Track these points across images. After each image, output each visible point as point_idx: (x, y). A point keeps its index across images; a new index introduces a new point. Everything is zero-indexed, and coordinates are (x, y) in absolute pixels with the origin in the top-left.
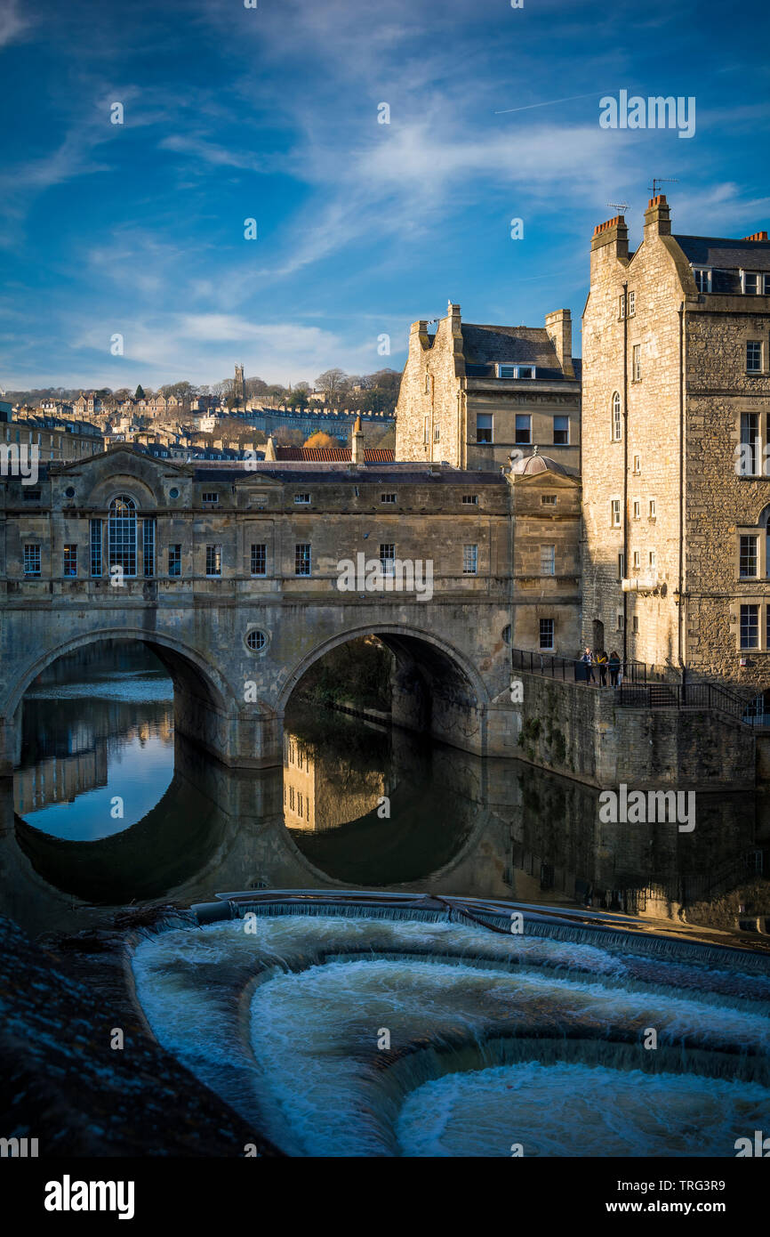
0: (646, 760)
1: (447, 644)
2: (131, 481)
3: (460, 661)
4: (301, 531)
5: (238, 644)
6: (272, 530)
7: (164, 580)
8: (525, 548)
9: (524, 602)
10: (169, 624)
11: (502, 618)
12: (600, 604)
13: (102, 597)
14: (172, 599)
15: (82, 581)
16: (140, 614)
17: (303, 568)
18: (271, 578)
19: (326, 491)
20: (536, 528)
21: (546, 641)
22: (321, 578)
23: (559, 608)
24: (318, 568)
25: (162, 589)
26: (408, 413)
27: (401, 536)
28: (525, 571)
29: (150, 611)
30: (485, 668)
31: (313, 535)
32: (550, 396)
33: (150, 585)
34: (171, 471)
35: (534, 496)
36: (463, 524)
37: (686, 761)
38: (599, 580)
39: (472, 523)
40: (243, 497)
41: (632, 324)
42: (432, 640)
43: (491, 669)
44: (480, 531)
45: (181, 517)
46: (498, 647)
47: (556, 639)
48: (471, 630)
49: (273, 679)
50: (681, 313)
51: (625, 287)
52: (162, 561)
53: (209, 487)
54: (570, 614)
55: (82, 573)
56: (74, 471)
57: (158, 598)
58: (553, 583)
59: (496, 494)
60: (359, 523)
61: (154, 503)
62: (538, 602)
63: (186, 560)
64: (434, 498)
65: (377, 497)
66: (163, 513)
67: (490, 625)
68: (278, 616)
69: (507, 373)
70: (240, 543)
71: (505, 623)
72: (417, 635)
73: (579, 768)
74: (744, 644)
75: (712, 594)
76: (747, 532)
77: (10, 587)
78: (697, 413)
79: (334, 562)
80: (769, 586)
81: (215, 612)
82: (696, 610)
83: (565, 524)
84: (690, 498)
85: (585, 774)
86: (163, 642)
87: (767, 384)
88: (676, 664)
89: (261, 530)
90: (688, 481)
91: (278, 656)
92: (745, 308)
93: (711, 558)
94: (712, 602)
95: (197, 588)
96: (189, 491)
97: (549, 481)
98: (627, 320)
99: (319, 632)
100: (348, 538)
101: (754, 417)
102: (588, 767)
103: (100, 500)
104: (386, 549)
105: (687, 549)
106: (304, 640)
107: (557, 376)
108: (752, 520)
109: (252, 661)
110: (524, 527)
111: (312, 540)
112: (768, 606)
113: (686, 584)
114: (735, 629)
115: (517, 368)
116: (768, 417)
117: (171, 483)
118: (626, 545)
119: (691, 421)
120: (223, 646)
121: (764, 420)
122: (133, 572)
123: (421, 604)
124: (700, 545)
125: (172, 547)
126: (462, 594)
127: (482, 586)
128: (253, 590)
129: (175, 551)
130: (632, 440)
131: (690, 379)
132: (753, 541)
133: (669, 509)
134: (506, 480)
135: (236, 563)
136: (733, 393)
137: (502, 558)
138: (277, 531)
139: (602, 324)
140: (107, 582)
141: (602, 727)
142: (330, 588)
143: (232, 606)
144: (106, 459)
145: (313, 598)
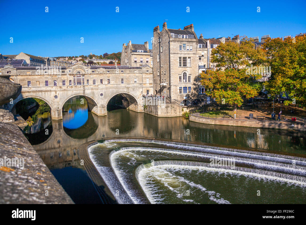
0: (166, 111)
2: (80, 69)
3: (134, 97)
4: (108, 77)
5: (99, 96)
6: (103, 77)
8: (144, 79)
9: (144, 87)
10: (87, 93)
11: (141, 90)
13: (76, 89)
14: (88, 88)
16: (82, 91)
17: (109, 83)
18: (104, 85)
19: (112, 70)
20: (146, 76)
21: (148, 93)
22: (112, 84)
23: (150, 88)
25: (86, 87)
26: (123, 58)
27: (125, 77)
28: (144, 83)
29: (84, 90)
30: (139, 98)
31: (110, 77)
32: (146, 55)
33: (84, 86)
35: (145, 71)
36: (134, 75)
37: (172, 112)
38: (156, 84)
40: (99, 72)
42: (130, 94)
44: (137, 76)
45: (89, 75)
46: (140, 95)
48: (136, 92)
49: (104, 101)
50: (169, 41)
51: (159, 37)
52: (86, 82)
53: (93, 70)
54: (151, 89)
55: (73, 85)
56: (70, 68)
58: (149, 84)
60: (118, 75)
61: (84, 73)
62: (146, 87)
63: (90, 82)
64: (130, 71)
65: (120, 71)
66: (86, 74)
67: (139, 91)
68: (105, 91)
70: (98, 79)
72: (128, 93)
73: (154, 113)
74: (180, 93)
75: (175, 86)
76: (180, 76)
77: (60, 87)
78: (172, 57)
79: (114, 82)
80: (184, 84)
81: (95, 90)
82: (173, 88)
83: (150, 75)
84: (171, 70)
85: (156, 114)
86: (86, 96)
87: (183, 52)
88: (169, 96)
89: (102, 77)
90: (171, 68)
91: (105, 97)
92: (179, 40)
93: (175, 80)
94: (175, 87)
95: (92, 87)
96: (90, 71)
97: (148, 68)
98: (160, 42)
99: (112, 93)
100: (116, 78)
101: (181, 57)
102: (156, 113)
103: (75, 72)
104: (122, 80)
105: (171, 79)
106: (110, 95)
107: (146, 52)
108: (181, 74)
109: (101, 98)
110: (144, 76)
111: (110, 78)
112: (184, 87)
113: (171, 84)
114: (179, 91)
115: (140, 51)
116: (183, 57)
117: (87, 69)
118: (160, 78)
119: (171, 58)
120: (96, 96)
121: (182, 58)
122: (81, 84)
123: (128, 88)
124: (173, 78)
125: (87, 80)
126: (134, 86)
127: (137, 85)
128: (101, 86)
129: (88, 80)
130: (161, 62)
131: (171, 52)
132: (181, 77)
133: (168, 72)
134: (141, 68)
135: (98, 82)
136: (178, 54)
137: (141, 80)
138: (105, 77)
139: (155, 43)
140: (77, 86)
141: (159, 107)
142: (113, 86)
143: (98, 89)
144: (76, 66)
145: (111, 88)
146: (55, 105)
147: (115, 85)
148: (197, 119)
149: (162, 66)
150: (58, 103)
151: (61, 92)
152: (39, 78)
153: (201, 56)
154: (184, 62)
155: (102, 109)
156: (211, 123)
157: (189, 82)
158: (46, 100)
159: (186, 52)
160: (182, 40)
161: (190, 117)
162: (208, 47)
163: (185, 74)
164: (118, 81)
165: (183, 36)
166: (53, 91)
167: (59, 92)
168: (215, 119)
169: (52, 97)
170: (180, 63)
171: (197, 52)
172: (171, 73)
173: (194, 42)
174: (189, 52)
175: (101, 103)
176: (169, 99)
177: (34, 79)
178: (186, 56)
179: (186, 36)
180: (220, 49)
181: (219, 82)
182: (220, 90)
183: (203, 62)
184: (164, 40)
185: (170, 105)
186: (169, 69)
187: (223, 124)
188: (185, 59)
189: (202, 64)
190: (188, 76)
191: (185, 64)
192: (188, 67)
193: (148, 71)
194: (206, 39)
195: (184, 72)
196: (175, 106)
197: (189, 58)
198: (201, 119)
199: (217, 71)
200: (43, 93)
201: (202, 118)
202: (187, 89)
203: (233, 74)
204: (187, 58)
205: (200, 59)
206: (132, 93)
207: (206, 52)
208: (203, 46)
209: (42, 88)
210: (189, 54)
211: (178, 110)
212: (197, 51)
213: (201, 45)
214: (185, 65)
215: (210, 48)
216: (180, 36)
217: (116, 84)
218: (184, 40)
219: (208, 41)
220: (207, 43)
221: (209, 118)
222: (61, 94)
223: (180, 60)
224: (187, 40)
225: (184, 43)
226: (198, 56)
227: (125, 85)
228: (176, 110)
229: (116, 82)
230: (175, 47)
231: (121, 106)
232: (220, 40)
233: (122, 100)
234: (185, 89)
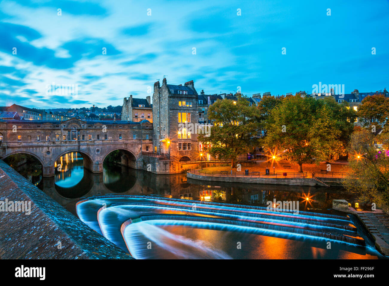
0: (164, 168)
1: (131, 151)
2: (75, 124)
3: (133, 154)
5: (95, 152)
6: (100, 132)
7: (82, 141)
8: (144, 135)
9: (144, 143)
10: (82, 148)
11: (140, 146)
12: (156, 144)
13: (70, 144)
14: (83, 144)
15: (67, 141)
16: (77, 147)
17: (106, 138)
18: (100, 140)
19: (110, 126)
20: (145, 131)
21: (147, 150)
22: (109, 140)
23: (149, 144)
24: (108, 138)
25: (81, 143)
26: (124, 113)
27: (123, 133)
28: (144, 138)
29: (79, 146)
30: (137, 155)
32: (147, 110)
33: (79, 142)
34: (83, 122)
35: (145, 126)
36: (133, 131)
37: (170, 169)
38: (156, 140)
39: (134, 131)
40: (96, 127)
41: (161, 99)
42: (128, 150)
43: (138, 155)
44: (136, 132)
45: (84, 130)
46: (139, 151)
47: (149, 149)
48: (135, 148)
49: (101, 157)
50: (168, 97)
51: (160, 92)
52: (81, 137)
53: (89, 125)
54: (151, 145)
56: (65, 122)
58: (148, 140)
59: (138, 126)
60: (115, 131)
61: (79, 128)
62: (146, 143)
63: (85, 137)
64: (128, 126)
65: (119, 126)
66: (81, 130)
67: (138, 147)
68: (102, 147)
69: (140, 106)
70: (95, 135)
71: (141, 147)
74: (179, 149)
75: (174, 142)
77: (54, 143)
78: (171, 113)
79: (111, 137)
80: (183, 140)
81: (91, 146)
83: (150, 131)
85: (154, 171)
86: (81, 152)
87: (182, 108)
89: (98, 132)
90: (170, 124)
91: (102, 153)
92: (178, 96)
95: (88, 142)
96: (86, 126)
97: (148, 124)
98: (160, 98)
99: (109, 149)
102: (155, 171)
103: (70, 127)
104: (120, 135)
105: (170, 135)
106: (107, 151)
107: (149, 107)
110: (143, 131)
112: (183, 144)
114: (178, 147)
115: (142, 106)
117: (83, 124)
118: (160, 134)
120: (92, 152)
122: (76, 140)
123: (126, 144)
124: (172, 134)
125: (83, 135)
126: (133, 142)
128: (97, 142)
129: (83, 136)
130: (161, 117)
131: (170, 108)
133: (167, 128)
134: (141, 124)
135: (94, 138)
137: (140, 136)
139: (156, 98)
140: (71, 141)
141: (157, 164)
142: (111, 142)
143: (94, 145)
144: (71, 120)
145: (108, 144)
146: (46, 161)
147: (113, 141)
148: (194, 175)
149: (161, 121)
150: (51, 159)
151: (54, 148)
152: (31, 132)
153: (202, 112)
155: (98, 166)
156: (208, 180)
157: (188, 138)
158: (37, 155)
159: (185, 109)
160: (182, 96)
161: (188, 173)
162: (209, 104)
165: (183, 92)
166: (45, 146)
167: (51, 147)
168: (212, 176)
169: (44, 153)
171: (197, 108)
172: (170, 129)
173: (194, 98)
174: (189, 108)
175: (96, 160)
176: (168, 156)
177: (25, 133)
178: (185, 112)
179: (186, 92)
183: (203, 119)
184: (164, 96)
185: (168, 162)
186: (168, 125)
187: (220, 181)
194: (206, 95)
196: (174, 163)
197: (189, 113)
200: (35, 148)
206: (130, 149)
207: (206, 108)
208: (204, 102)
209: (33, 143)
210: (188, 110)
211: (177, 167)
212: (196, 107)
213: (201, 101)
215: (211, 104)
216: (180, 92)
217: (113, 139)
219: (209, 98)
220: (207, 99)
222: (54, 150)
224: (186, 96)
225: (184, 99)
226: (197, 112)
227: (123, 141)
228: (175, 167)
229: (114, 138)
230: (174, 103)
231: (120, 163)
232: (221, 96)
233: (121, 157)
234: (185, 146)
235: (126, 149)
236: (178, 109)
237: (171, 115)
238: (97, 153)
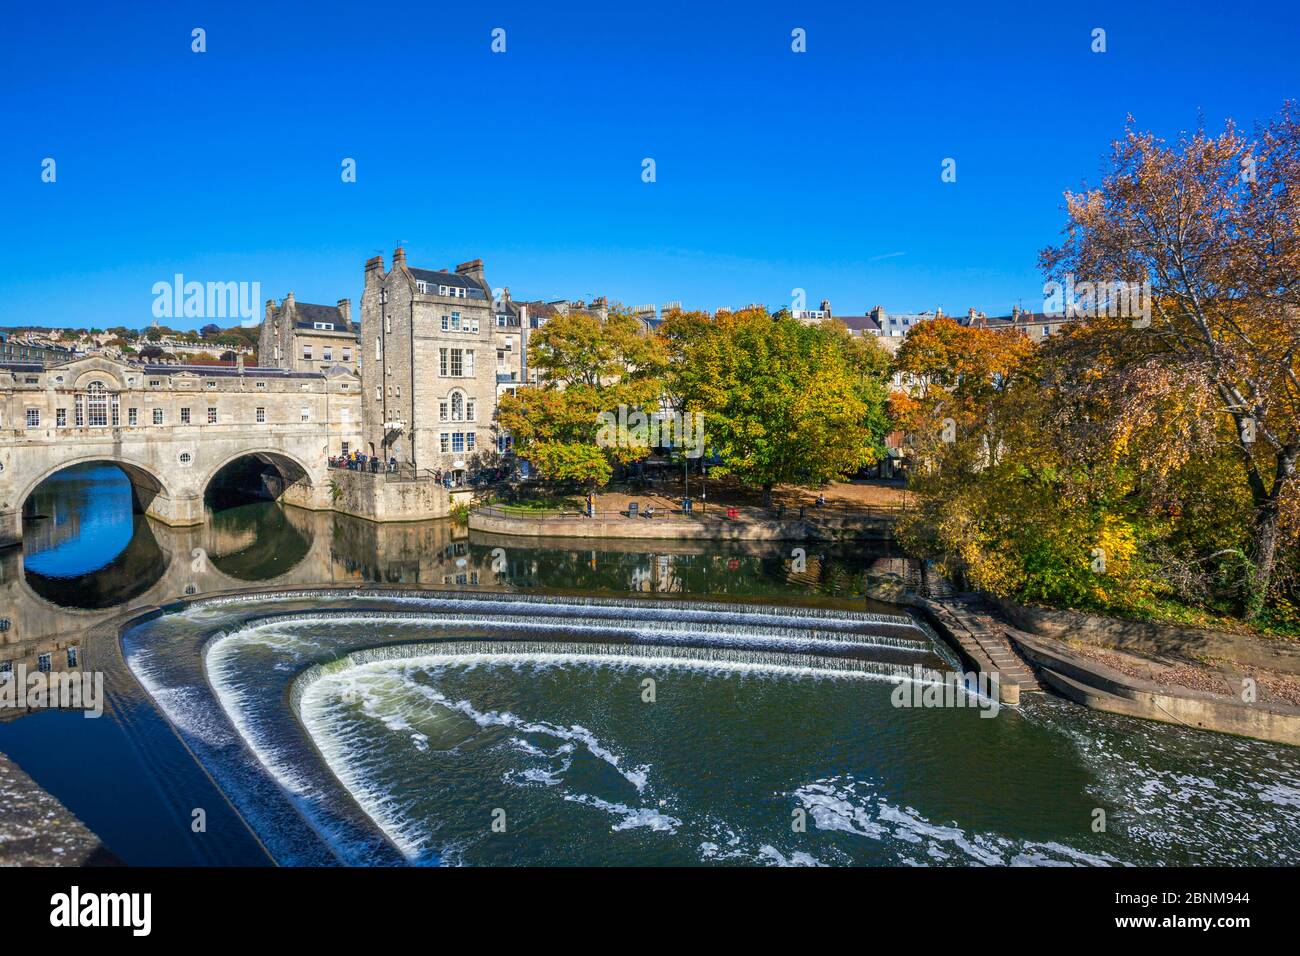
0: (400, 505)
1: (294, 456)
2: (102, 374)
3: (301, 464)
4: (210, 401)
5: (174, 460)
6: (191, 400)
7: (126, 428)
8: (334, 410)
9: (333, 434)
10: (130, 451)
11: (323, 442)
12: (373, 435)
13: (84, 438)
14: (133, 437)
15: (70, 429)
16: (111, 446)
17: (213, 419)
18: (193, 426)
19: (226, 381)
20: (338, 400)
22: (223, 425)
23: (352, 437)
24: (221, 420)
25: (125, 434)
26: (266, 344)
27: (269, 404)
28: (334, 421)
29: (118, 444)
30: (315, 467)
31: (217, 403)
32: (341, 338)
33: (117, 430)
35: (337, 384)
36: (302, 398)
37: (418, 505)
38: (371, 423)
39: (305, 397)
40: (176, 384)
41: (387, 306)
42: (286, 454)
43: (318, 468)
44: (310, 401)
45: (136, 394)
46: (321, 457)
48: (307, 449)
49: (196, 478)
50: (412, 302)
51: (383, 289)
52: (124, 416)
53: (155, 377)
54: (356, 440)
55: (70, 425)
56: (62, 367)
57: (122, 437)
58: (348, 425)
59: (317, 383)
60: (243, 397)
61: (118, 386)
62: (341, 434)
63: (140, 416)
64: (286, 384)
65: (253, 383)
66: (125, 391)
67: (316, 445)
68: (198, 445)
69: (320, 326)
70: (174, 407)
71: (324, 444)
72: (278, 452)
73: (365, 511)
74: (443, 450)
75: (428, 429)
76: (443, 401)
78: (419, 348)
79: (229, 416)
80: (453, 425)
81: (159, 444)
82: (420, 436)
83: (353, 397)
84: (417, 386)
85: (369, 514)
86: (126, 461)
87: (450, 336)
88: (411, 461)
89: (187, 401)
90: (416, 378)
91: (198, 465)
92: (441, 301)
93: (427, 413)
94: (428, 433)
95: (148, 431)
96: (141, 380)
97: (345, 378)
98: (383, 304)
99: (224, 452)
100: (239, 404)
101: (446, 349)
102: (371, 511)
103: (81, 383)
104: (260, 410)
105: (416, 409)
106: (215, 457)
107: (344, 329)
108: (445, 396)
109: (184, 468)
110: (333, 399)
111: (217, 406)
112: (454, 435)
113: (416, 425)
114: (438, 444)
115: (324, 325)
116: (452, 350)
117: (130, 375)
118: (385, 408)
119: (416, 351)
120: (165, 461)
121: (449, 352)
122: (105, 423)
123: (280, 436)
124: (422, 407)
125: (130, 410)
126: (301, 432)
127: (311, 427)
128: (183, 430)
129: (133, 411)
130: (387, 359)
131: (415, 332)
132: (445, 405)
133: (407, 391)
134: (324, 377)
135: (171, 418)
136: (436, 339)
137: (323, 414)
138: (198, 401)
139: (371, 305)
140: (87, 430)
141: (378, 492)
142: (229, 430)
143: (170, 441)
144: (84, 362)
145: (218, 435)
147: (235, 428)
148: (490, 522)
149: (389, 371)
150: (8, 487)
151: (21, 450)
153: (504, 347)
154: (453, 363)
155: (186, 505)
156: (528, 534)
157: (468, 418)
159: (459, 336)
160: (448, 302)
161: (470, 517)
162: (524, 325)
163: (457, 398)
164: (244, 415)
165: (453, 290)
168: (541, 522)
170: (444, 365)
171: (493, 337)
172: (416, 393)
173: (484, 308)
174: (469, 337)
175: (181, 485)
176: (410, 468)
178: (460, 346)
179: (461, 291)
180: (551, 331)
181: (548, 419)
182: (551, 441)
183: (508, 366)
184: (397, 297)
185: (411, 485)
186: (410, 381)
187: (562, 534)
188: (457, 353)
189: (505, 369)
190: (465, 401)
191: (456, 367)
192: (464, 378)
193: (345, 386)
194: (516, 303)
195: (455, 390)
196: (428, 489)
197: (469, 351)
198: (501, 524)
199: (547, 389)
201: (504, 518)
202: (462, 440)
203: (584, 399)
204: (464, 352)
205: (501, 356)
206: (293, 452)
207: (517, 338)
208: (510, 321)
210: (468, 341)
211: (437, 501)
212: (491, 333)
213: (503, 319)
214: (457, 370)
215: (529, 326)
216: (443, 289)
217: (237, 422)
218: (455, 300)
219: (524, 310)
220: (520, 313)
221: (525, 517)
223: (443, 359)
224: (463, 303)
225: (456, 309)
226: (494, 348)
227: (270, 427)
228: (431, 499)
229: (240, 419)
230: (429, 320)
231: (256, 492)
232: (556, 306)
233: (262, 475)
234: (458, 440)
235: (280, 450)
236: (440, 339)
237: (418, 354)
238: (182, 466)
